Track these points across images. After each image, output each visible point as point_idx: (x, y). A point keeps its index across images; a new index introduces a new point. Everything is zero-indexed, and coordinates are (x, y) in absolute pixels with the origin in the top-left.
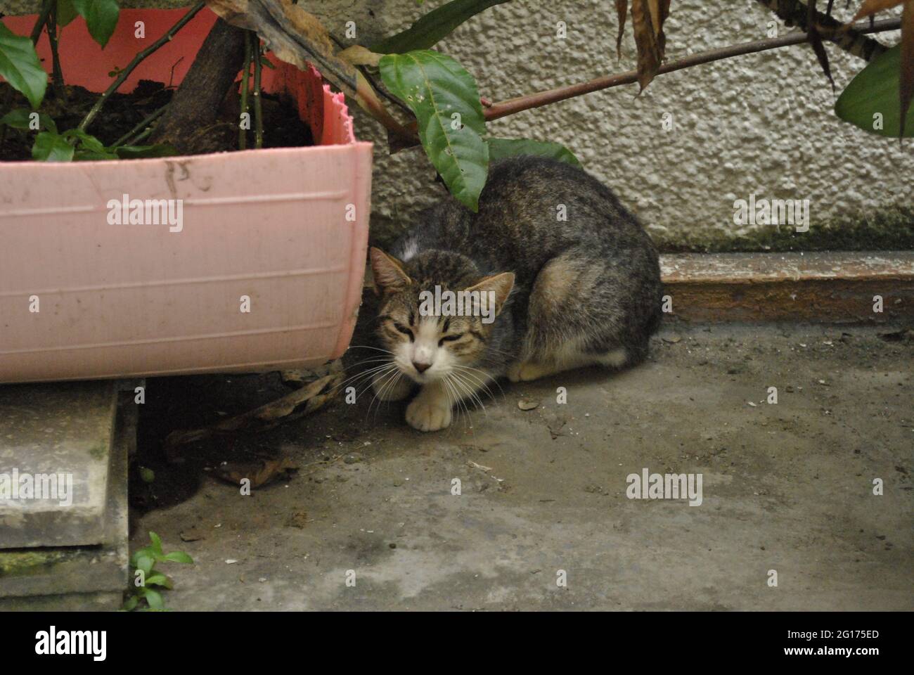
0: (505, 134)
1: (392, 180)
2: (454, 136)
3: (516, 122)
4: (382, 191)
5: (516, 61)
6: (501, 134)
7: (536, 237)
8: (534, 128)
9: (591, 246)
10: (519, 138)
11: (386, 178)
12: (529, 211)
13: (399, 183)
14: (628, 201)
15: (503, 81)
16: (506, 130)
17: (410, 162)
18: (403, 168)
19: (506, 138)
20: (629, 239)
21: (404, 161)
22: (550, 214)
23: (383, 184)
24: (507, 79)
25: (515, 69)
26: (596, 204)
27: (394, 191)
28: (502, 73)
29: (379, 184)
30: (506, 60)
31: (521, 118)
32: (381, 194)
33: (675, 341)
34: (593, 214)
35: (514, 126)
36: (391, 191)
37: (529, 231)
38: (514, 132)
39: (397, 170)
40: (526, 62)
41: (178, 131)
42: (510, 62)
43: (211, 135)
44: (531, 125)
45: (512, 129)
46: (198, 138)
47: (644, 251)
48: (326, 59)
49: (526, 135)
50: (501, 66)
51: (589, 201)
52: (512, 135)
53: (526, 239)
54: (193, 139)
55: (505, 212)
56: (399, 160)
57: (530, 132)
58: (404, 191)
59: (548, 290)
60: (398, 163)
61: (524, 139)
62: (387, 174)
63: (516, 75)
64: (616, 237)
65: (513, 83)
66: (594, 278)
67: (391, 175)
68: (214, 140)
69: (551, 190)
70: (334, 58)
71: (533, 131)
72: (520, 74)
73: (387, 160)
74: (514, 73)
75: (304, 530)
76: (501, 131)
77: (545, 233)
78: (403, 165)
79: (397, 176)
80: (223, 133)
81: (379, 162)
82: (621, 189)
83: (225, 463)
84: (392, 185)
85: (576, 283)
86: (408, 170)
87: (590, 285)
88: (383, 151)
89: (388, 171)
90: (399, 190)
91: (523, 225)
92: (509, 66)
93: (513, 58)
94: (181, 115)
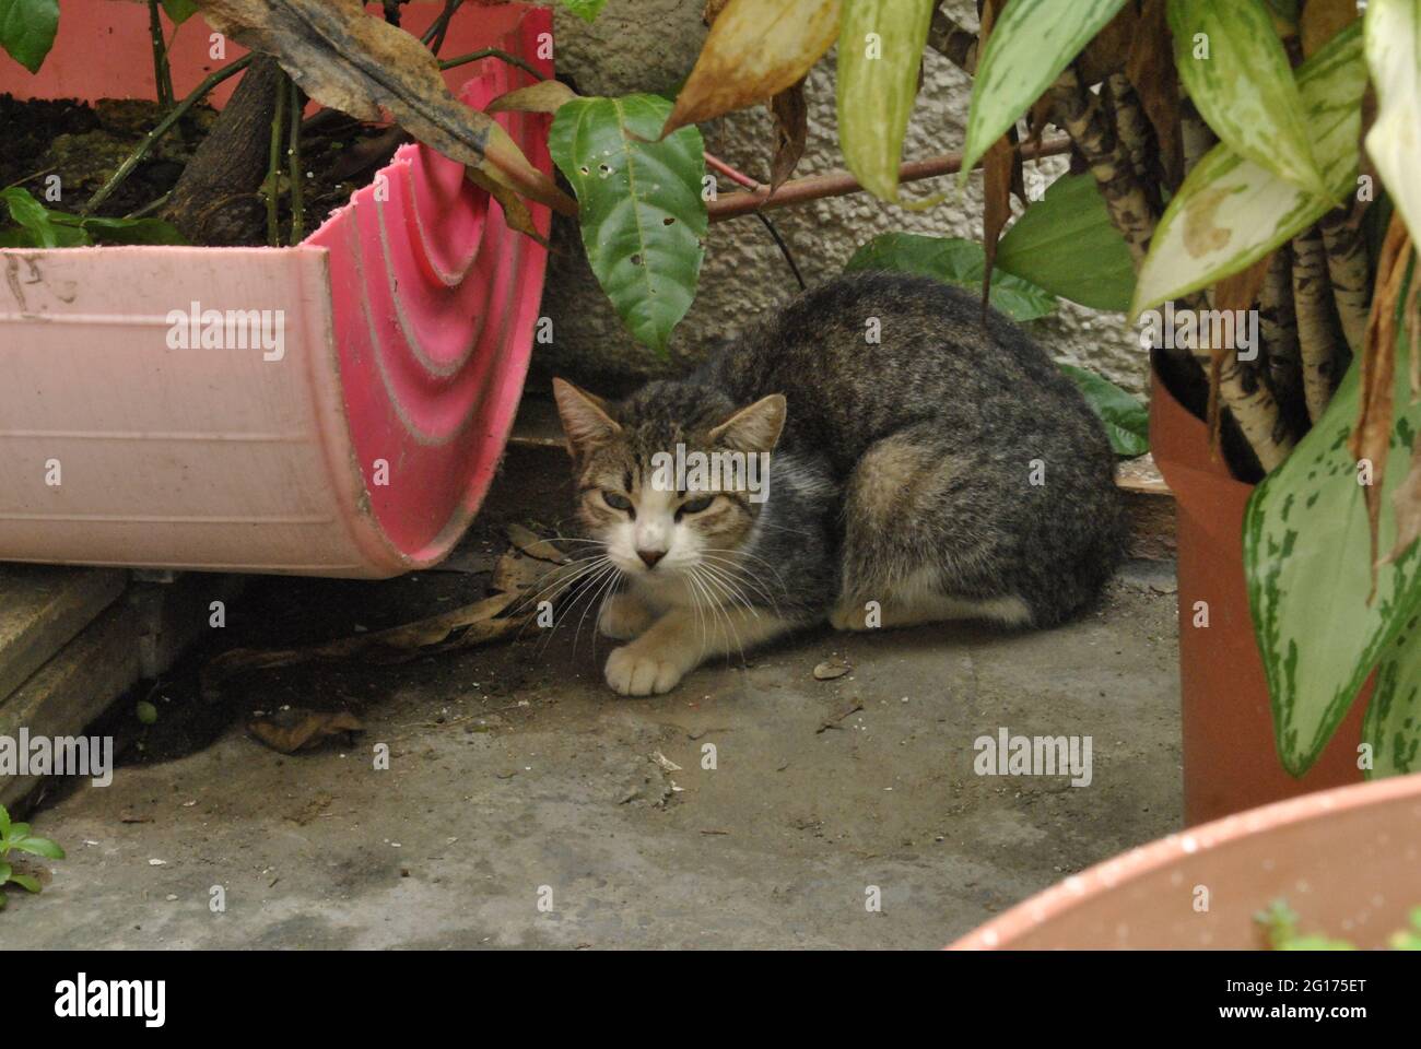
0: (925, 228)
1: (744, 288)
2: (652, 235)
3: (943, 209)
4: (729, 303)
5: (941, 111)
6: (918, 228)
7: (859, 409)
8: (973, 221)
9: (957, 424)
10: (949, 236)
11: (736, 283)
12: (853, 366)
13: (757, 293)
14: (1132, 352)
15: (921, 142)
16: (928, 221)
17: (771, 259)
18: (762, 270)
19: (926, 234)
20: (1040, 419)
21: (763, 259)
22: (888, 371)
23: (732, 291)
24: (928, 140)
25: (941, 124)
26: (981, 356)
27: (748, 305)
28: (919, 130)
29: (726, 291)
30: (924, 109)
31: (953, 203)
32: (727, 309)
33: (1168, 590)
34: (971, 373)
35: (940, 216)
36: (742, 305)
37: (849, 398)
38: (941, 225)
39: (753, 271)
40: (959, 113)
41: (188, 202)
42: (932, 113)
43: (230, 210)
44: (969, 216)
45: (936, 221)
46: (210, 215)
47: (1067, 439)
48: (427, 103)
49: (960, 232)
50: (916, 117)
51: (967, 351)
52: (938, 230)
53: (842, 411)
54: (205, 213)
55: (815, 365)
56: (755, 257)
57: (967, 226)
58: (764, 305)
59: (864, 494)
60: (753, 261)
61: (956, 238)
62: (736, 276)
63: (943, 134)
64: (1015, 412)
65: (938, 146)
66: (947, 477)
67: (743, 280)
68: (234, 218)
69: (898, 332)
70: (446, 102)
71: (972, 226)
72: (950, 132)
73: (737, 255)
74: (938, 130)
75: (305, 828)
76: (919, 223)
77: (873, 402)
78: (761, 265)
79: (753, 282)
80: (248, 209)
81: (723, 257)
82: (1118, 331)
83: (287, 708)
84: (745, 295)
85: (911, 487)
86: (770, 274)
87: (939, 489)
88: (728, 240)
89: (737, 273)
90: (756, 305)
91: (839, 387)
92: (930, 118)
93: (937, 106)
94: (197, 176)
